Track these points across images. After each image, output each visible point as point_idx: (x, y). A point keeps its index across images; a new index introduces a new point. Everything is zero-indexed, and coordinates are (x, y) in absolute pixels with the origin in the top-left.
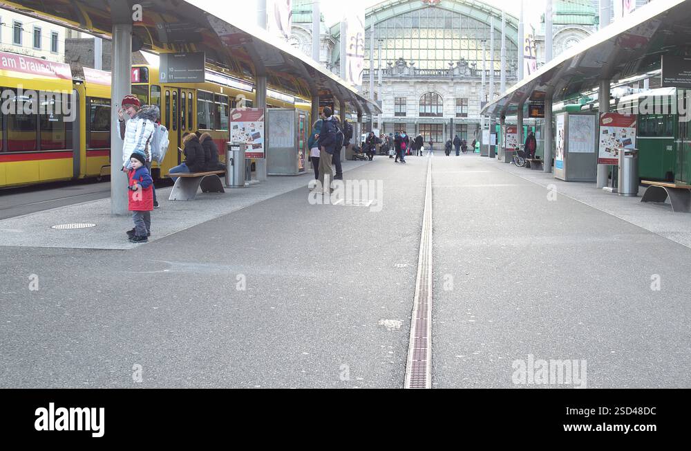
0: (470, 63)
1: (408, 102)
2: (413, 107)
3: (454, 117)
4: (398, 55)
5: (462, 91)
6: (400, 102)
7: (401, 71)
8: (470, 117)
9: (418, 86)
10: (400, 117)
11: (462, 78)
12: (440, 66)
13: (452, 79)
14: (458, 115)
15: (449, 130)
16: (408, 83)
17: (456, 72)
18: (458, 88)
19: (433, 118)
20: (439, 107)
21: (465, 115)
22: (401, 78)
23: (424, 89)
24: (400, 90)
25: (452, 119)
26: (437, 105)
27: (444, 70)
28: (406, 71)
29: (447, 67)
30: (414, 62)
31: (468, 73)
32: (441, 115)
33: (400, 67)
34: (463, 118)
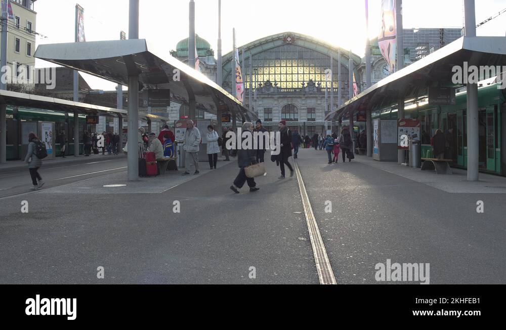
0: (317, 83)
1: (274, 112)
2: (277, 115)
3: (305, 121)
4: (266, 78)
5: (311, 103)
6: (268, 111)
7: (268, 90)
8: (317, 121)
9: (280, 100)
10: (268, 122)
11: (311, 94)
12: (295, 85)
13: (304, 95)
14: (308, 120)
15: (302, 131)
16: (273, 98)
17: (307, 90)
18: (309, 101)
19: (291, 122)
20: (295, 114)
21: (314, 120)
22: (268, 94)
23: (285, 102)
24: (268, 103)
25: (304, 123)
26: (294, 113)
27: (298, 88)
28: (272, 90)
29: (300, 86)
30: (277, 83)
31: (315, 90)
32: (297, 120)
33: (267, 87)
34: (312, 122)
